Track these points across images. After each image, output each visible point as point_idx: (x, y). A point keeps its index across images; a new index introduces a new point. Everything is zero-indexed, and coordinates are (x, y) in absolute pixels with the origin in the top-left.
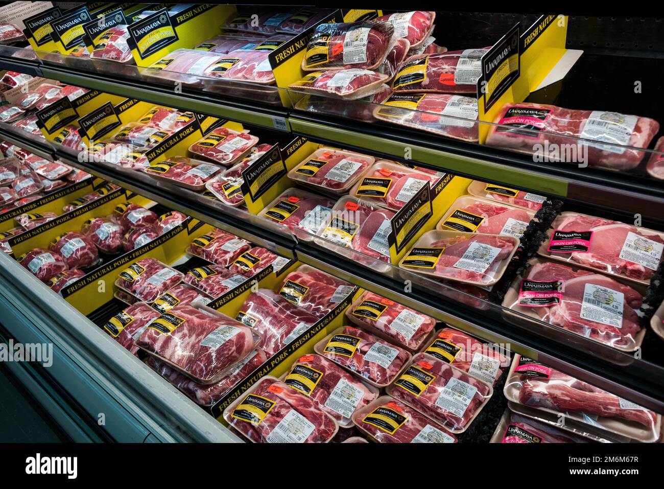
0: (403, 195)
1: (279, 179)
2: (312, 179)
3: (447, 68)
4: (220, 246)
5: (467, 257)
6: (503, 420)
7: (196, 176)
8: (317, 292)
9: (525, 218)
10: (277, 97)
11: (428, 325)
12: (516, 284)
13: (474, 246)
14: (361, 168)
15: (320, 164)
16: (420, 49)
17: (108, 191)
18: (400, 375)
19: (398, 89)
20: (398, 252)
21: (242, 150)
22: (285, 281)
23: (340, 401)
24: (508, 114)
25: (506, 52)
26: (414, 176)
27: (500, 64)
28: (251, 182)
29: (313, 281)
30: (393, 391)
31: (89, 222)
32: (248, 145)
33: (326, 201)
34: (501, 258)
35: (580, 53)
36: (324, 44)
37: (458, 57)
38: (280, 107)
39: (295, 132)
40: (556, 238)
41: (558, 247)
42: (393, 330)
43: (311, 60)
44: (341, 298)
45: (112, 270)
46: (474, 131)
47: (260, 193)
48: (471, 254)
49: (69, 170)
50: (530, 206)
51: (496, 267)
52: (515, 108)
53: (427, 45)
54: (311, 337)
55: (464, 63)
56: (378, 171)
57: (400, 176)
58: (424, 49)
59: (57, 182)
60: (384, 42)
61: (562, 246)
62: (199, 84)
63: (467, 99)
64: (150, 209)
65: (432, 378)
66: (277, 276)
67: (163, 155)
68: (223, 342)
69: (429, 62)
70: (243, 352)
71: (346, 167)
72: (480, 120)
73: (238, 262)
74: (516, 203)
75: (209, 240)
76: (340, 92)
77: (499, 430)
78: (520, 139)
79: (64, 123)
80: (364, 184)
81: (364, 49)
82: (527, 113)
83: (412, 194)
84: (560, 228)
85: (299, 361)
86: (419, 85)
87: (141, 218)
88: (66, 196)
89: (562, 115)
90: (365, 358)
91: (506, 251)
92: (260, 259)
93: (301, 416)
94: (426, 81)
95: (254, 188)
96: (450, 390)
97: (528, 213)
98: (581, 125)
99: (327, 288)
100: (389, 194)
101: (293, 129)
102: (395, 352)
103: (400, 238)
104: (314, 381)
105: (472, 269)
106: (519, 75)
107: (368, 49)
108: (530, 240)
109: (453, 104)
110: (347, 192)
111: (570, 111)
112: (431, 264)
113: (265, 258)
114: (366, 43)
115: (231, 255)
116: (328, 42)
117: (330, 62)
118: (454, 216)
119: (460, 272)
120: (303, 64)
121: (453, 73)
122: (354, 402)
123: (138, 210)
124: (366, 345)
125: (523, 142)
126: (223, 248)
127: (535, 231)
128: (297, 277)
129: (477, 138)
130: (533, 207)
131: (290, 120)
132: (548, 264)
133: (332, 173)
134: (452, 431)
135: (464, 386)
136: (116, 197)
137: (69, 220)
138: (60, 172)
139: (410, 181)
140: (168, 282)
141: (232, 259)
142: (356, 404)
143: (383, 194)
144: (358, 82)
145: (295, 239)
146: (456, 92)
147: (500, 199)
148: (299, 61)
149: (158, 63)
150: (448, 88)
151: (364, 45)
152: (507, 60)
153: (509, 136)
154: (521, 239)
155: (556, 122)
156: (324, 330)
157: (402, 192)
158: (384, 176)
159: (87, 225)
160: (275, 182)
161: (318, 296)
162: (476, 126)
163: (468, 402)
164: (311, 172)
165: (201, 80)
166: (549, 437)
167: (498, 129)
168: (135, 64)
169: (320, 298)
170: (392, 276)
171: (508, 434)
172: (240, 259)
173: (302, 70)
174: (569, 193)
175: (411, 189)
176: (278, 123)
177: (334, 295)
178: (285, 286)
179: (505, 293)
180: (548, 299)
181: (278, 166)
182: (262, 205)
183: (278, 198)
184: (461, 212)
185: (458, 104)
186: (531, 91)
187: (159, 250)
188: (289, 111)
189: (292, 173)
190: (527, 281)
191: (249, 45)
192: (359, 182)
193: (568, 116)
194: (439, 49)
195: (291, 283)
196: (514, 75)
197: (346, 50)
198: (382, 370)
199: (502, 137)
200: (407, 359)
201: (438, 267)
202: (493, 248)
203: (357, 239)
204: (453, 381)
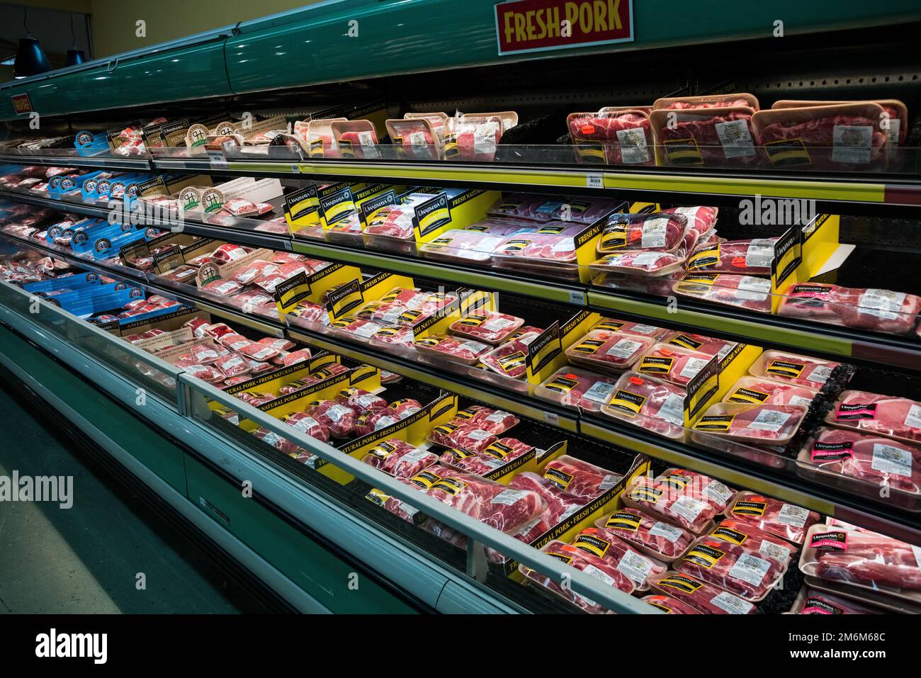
0: (687, 372)
1: (555, 356)
2: (593, 355)
3: (738, 253)
4: (467, 434)
5: (759, 421)
6: (800, 596)
7: (468, 351)
8: (582, 481)
9: (809, 396)
10: (576, 274)
11: (709, 512)
12: (807, 446)
13: (764, 413)
14: (641, 347)
15: (599, 344)
16: (704, 239)
17: (327, 375)
18: (687, 552)
19: (692, 270)
20: (690, 418)
21: (509, 330)
22: (546, 468)
23: (630, 568)
24: (795, 290)
25: (791, 241)
26: (695, 356)
27: (787, 250)
28: (534, 355)
29: (576, 470)
30: (680, 569)
31: (317, 403)
32: (514, 326)
33: (606, 378)
34: (790, 423)
35: (853, 247)
36: (622, 231)
37: (748, 245)
38: (577, 283)
39: (591, 305)
40: (841, 410)
41: (845, 417)
42: (674, 513)
43: (606, 244)
44: (611, 486)
45: (361, 447)
46: (767, 303)
47: (540, 367)
48: (762, 419)
49: (276, 353)
50: (813, 386)
51: (788, 430)
52: (801, 286)
53: (710, 236)
54: (590, 513)
55: (753, 249)
56: (658, 351)
57: (680, 356)
58: (708, 239)
59: (263, 364)
60: (680, 230)
61: (849, 416)
62: (489, 261)
63: (757, 279)
64: (379, 395)
65: (722, 554)
66: (538, 463)
67: (426, 331)
68: (516, 500)
69: (722, 248)
70: (534, 513)
71: (628, 346)
72: (773, 292)
73: (489, 451)
74: (798, 383)
75: (452, 429)
76: (647, 269)
77: (797, 603)
78: (808, 310)
79: (297, 298)
80: (645, 362)
81: (664, 235)
82: (811, 290)
83: (696, 371)
84: (845, 402)
85: (582, 533)
86: (712, 267)
87: (369, 403)
88: (283, 377)
89: (842, 292)
90: (650, 532)
91: (796, 416)
92: (513, 448)
93: (600, 571)
94: (719, 263)
95: (535, 361)
96: (743, 563)
97: (812, 392)
98: (859, 299)
99: (593, 476)
100: (672, 370)
101: (590, 303)
102: (680, 532)
103: (693, 403)
104: (602, 549)
105: (765, 429)
106: (801, 262)
107: (667, 236)
108: (817, 408)
109: (746, 282)
110: (630, 368)
111: (848, 289)
112: (726, 427)
113: (519, 448)
114: (665, 230)
115: (480, 443)
116: (626, 229)
117: (628, 246)
118: (738, 393)
119: (754, 432)
120: (598, 247)
121: (744, 257)
122: (644, 571)
123: (367, 395)
124: (649, 522)
125: (811, 312)
126: (469, 436)
127: (822, 400)
128: (559, 465)
129: (770, 309)
130: (816, 386)
131: (589, 294)
132: (837, 431)
133: (613, 350)
134: (751, 599)
135: (757, 560)
136: (341, 381)
137: (296, 399)
138: (267, 354)
139: (692, 361)
140: (424, 461)
141: (480, 448)
142: (647, 573)
143: (667, 371)
144: (663, 262)
145: (579, 411)
146: (747, 273)
147: (782, 380)
148: (595, 244)
149: (435, 242)
150: (741, 270)
151: (663, 232)
152: (792, 248)
153: (798, 307)
154: (810, 408)
155: (838, 297)
156: (601, 510)
157: (685, 369)
158: (664, 355)
159: (313, 407)
160: (551, 360)
161: (585, 483)
162: (769, 297)
163: (763, 574)
164: (591, 350)
165: (492, 257)
166: (850, 610)
167: (789, 301)
168: (415, 240)
169: (587, 485)
170: (684, 442)
171: (808, 606)
172: (491, 447)
173: (597, 252)
174: (853, 352)
175: (694, 366)
176: (574, 297)
177: (603, 483)
178: (548, 473)
179: (798, 452)
180: (839, 455)
181: (555, 344)
182: (539, 381)
183: (553, 375)
184: (744, 390)
185: (751, 282)
186: (811, 276)
187: (403, 432)
188: (588, 286)
189: (570, 351)
190: (818, 443)
191: (523, 229)
192: (640, 360)
193: (848, 292)
194: (720, 239)
195: (554, 470)
196: (798, 261)
197: (644, 236)
198: (669, 545)
199: (793, 307)
200: (692, 540)
201: (731, 428)
202: (784, 414)
203: (646, 409)
204: (743, 557)
